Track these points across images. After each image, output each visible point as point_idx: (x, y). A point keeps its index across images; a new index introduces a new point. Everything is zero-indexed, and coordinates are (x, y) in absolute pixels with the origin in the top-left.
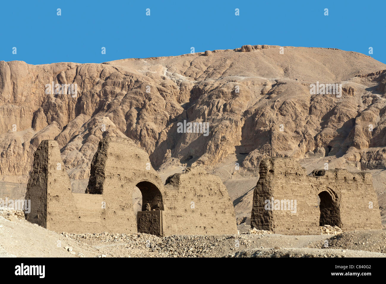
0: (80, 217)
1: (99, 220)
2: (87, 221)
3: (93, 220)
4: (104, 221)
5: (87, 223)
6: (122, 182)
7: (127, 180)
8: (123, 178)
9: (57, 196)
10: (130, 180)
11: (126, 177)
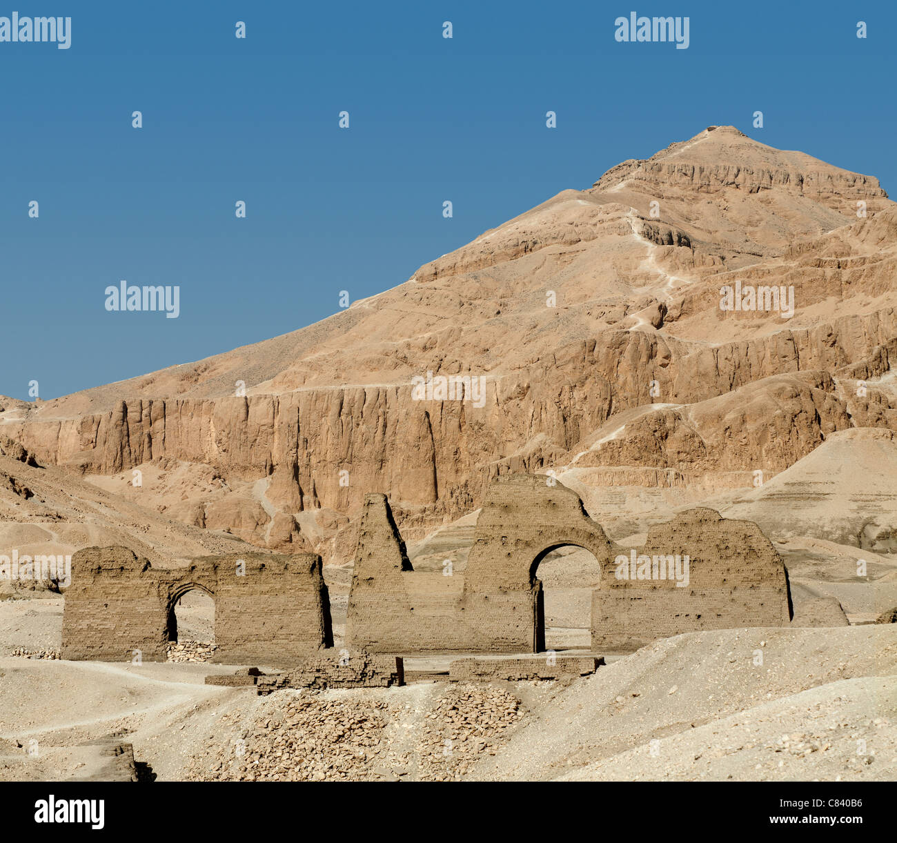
0: (412, 609)
1: (451, 612)
2: (428, 614)
3: (439, 613)
4: (461, 613)
5: (425, 618)
6: (511, 548)
7: (522, 544)
8: (512, 541)
9: (371, 580)
10: (528, 544)
11: (518, 541)
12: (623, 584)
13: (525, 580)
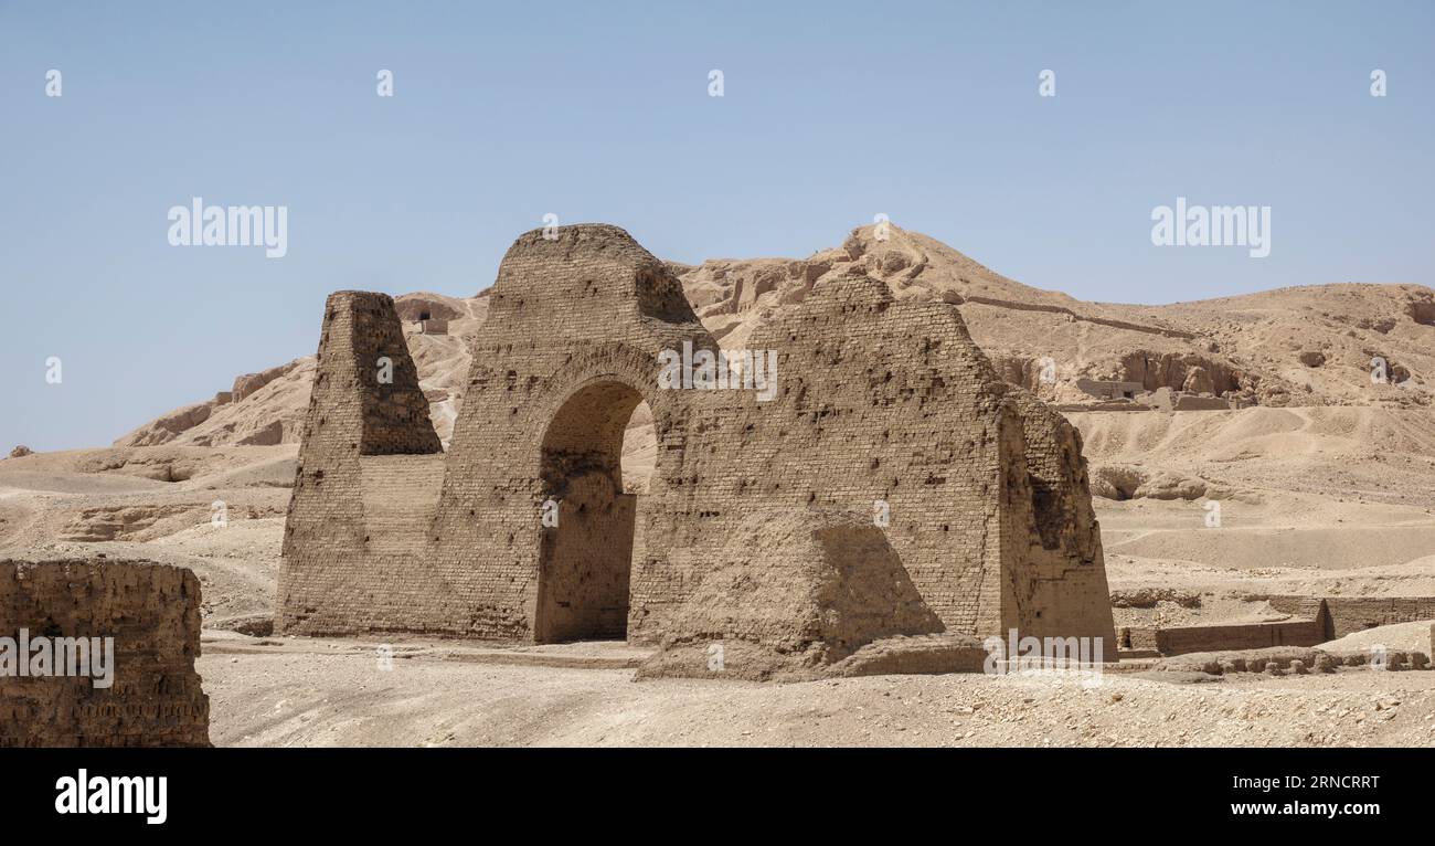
0: (368, 539)
1: (420, 545)
2: (387, 550)
3: (402, 547)
4: (433, 549)
5: (382, 558)
6: (519, 397)
7: (537, 387)
8: (522, 381)
9: (319, 474)
10: (547, 385)
11: (533, 379)
12: (687, 474)
13: (534, 470)
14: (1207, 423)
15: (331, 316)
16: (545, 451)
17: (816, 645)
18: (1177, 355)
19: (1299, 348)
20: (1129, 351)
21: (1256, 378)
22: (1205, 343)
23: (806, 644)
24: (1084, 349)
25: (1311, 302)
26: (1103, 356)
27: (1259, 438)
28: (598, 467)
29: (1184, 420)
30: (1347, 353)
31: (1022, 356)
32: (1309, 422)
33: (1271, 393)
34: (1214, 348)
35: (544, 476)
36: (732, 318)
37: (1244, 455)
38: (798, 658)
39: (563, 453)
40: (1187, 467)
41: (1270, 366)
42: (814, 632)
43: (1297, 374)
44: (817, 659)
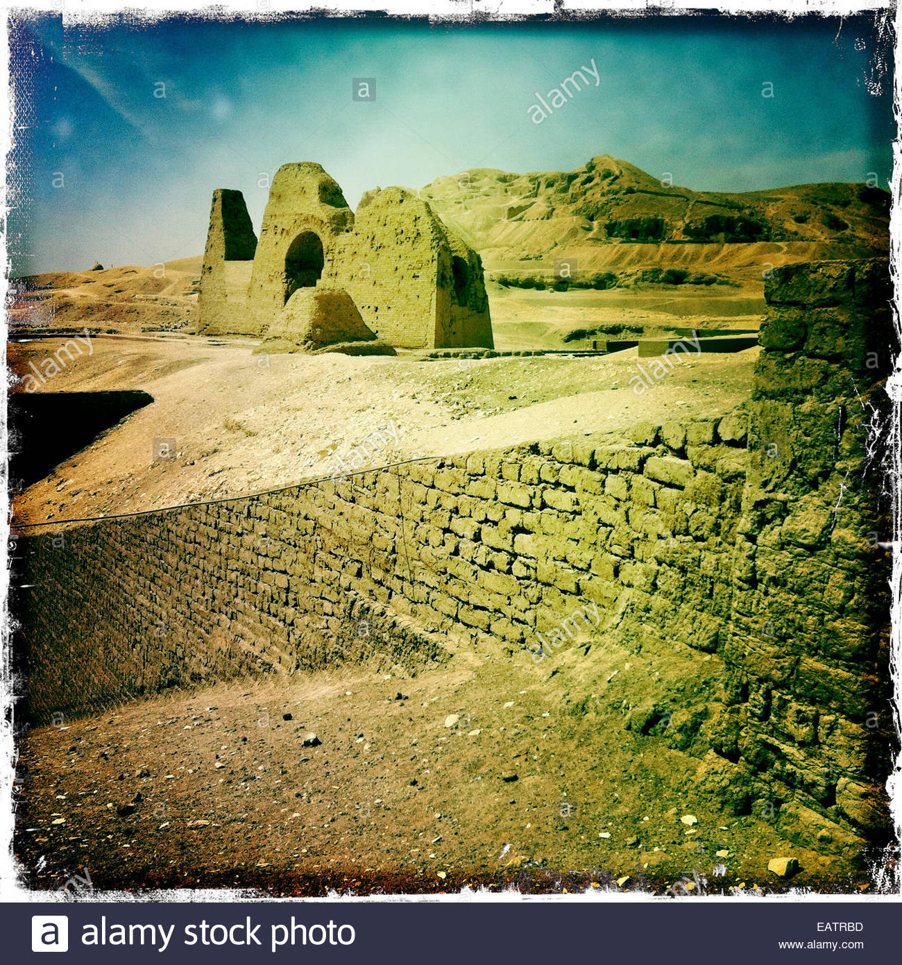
0: (227, 296)
1: (244, 299)
2: (233, 301)
3: (238, 300)
4: (248, 301)
5: (231, 304)
6: (278, 236)
7: (285, 232)
8: (279, 230)
9: (210, 268)
10: (288, 232)
11: (283, 229)
12: (334, 272)
13: (283, 268)
14: (739, 249)
15: (215, 200)
16: (288, 260)
17: (310, 342)
18: (733, 217)
19: (795, 214)
20: (709, 215)
21: (770, 228)
22: (747, 212)
23: (306, 342)
24: (689, 214)
25: (810, 192)
26: (696, 218)
27: (760, 256)
28: (312, 268)
29: (727, 248)
30: (817, 216)
31: (660, 218)
32: (785, 249)
33: (776, 235)
34: (752, 214)
35: (286, 271)
36: (533, 200)
37: (751, 264)
38: (302, 347)
39: (296, 262)
40: (710, 269)
41: (780, 222)
42: (309, 337)
43: (791, 226)
44: (309, 348)
